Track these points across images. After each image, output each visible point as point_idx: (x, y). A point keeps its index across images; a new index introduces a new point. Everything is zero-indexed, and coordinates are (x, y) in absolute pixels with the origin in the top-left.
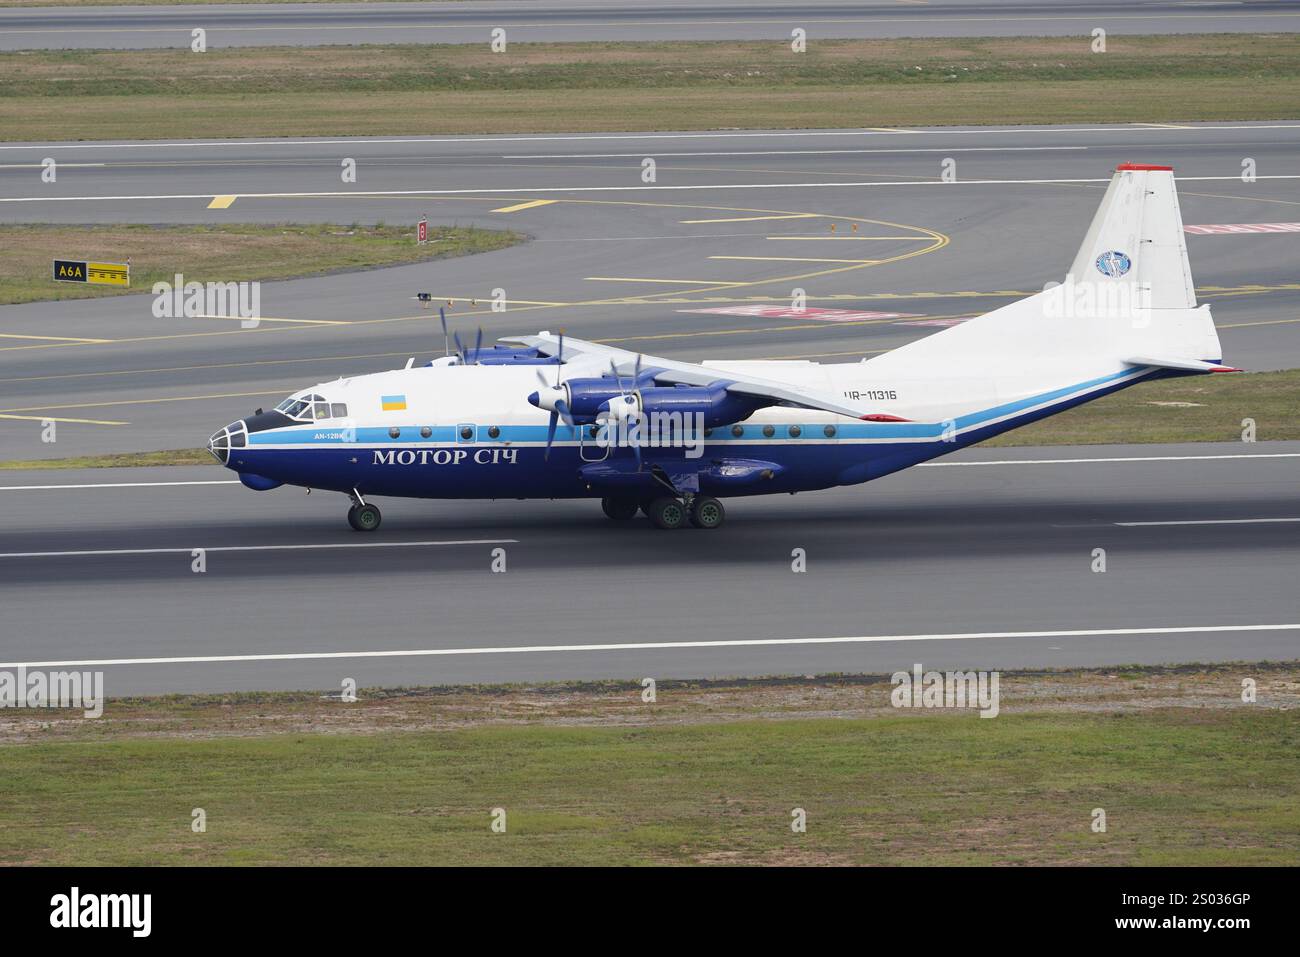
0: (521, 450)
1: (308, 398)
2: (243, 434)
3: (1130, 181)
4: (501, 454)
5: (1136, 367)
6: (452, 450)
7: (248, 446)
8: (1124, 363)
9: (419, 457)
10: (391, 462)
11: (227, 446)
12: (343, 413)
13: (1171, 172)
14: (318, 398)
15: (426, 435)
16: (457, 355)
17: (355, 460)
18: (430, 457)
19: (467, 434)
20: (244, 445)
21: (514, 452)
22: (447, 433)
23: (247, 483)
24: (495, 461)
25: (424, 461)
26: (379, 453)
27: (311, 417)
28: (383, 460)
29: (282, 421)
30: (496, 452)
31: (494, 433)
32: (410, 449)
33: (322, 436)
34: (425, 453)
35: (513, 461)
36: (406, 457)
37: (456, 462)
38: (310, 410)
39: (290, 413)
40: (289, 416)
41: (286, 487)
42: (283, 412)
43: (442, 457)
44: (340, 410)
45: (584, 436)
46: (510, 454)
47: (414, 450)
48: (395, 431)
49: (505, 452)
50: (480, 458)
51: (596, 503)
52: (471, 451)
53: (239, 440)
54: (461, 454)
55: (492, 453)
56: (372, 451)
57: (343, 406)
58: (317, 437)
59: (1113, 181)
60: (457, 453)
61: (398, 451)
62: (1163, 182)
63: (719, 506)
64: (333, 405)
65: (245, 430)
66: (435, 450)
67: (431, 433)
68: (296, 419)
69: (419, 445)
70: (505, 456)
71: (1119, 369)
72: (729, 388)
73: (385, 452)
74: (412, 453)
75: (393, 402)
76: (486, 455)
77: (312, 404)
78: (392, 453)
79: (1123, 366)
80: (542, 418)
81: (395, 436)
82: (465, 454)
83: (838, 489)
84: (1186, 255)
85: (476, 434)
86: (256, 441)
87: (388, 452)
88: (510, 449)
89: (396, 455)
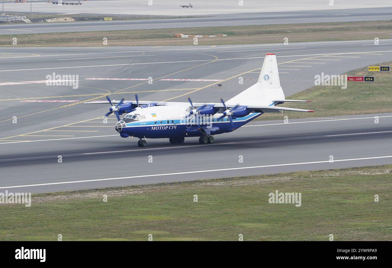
0: (177, 126)
1: (136, 114)
3: (268, 58)
6: (165, 126)
7: (126, 127)
8: (273, 102)
10: (154, 129)
11: (121, 127)
12: (145, 118)
13: (275, 55)
14: (139, 115)
15: (161, 122)
17: (148, 129)
19: (168, 122)
22: (165, 122)
23: (121, 136)
24: (172, 129)
25: (160, 129)
26: (152, 127)
27: (138, 119)
29: (132, 120)
30: (173, 126)
31: (173, 121)
34: (161, 127)
35: (176, 129)
37: (166, 129)
38: (138, 117)
39: (133, 118)
42: (131, 118)
43: (164, 128)
46: (175, 127)
47: (159, 126)
49: (174, 126)
52: (169, 126)
53: (124, 125)
54: (167, 127)
58: (141, 124)
59: (265, 58)
62: (274, 57)
64: (143, 116)
65: (125, 123)
66: (163, 126)
68: (135, 119)
70: (174, 127)
74: (158, 127)
76: (171, 127)
81: (156, 123)
84: (278, 76)
85: (170, 122)
86: (128, 125)
87: (154, 127)
88: (175, 125)
89: (156, 128)
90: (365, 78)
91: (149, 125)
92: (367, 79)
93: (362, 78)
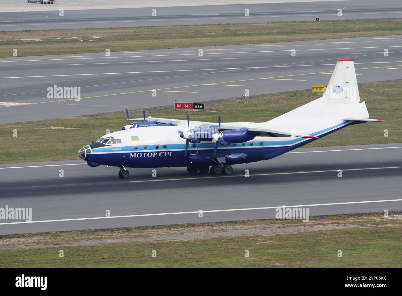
0: (173, 152)
1: (109, 137)
2: (90, 149)
3: (342, 64)
4: (167, 153)
5: (347, 121)
6: (153, 152)
7: (92, 153)
8: (344, 120)
9: (143, 155)
10: (135, 157)
11: (85, 153)
12: (120, 142)
13: (353, 61)
14: (112, 138)
15: (145, 148)
16: (132, 124)
17: (124, 156)
18: (146, 155)
19: (157, 147)
20: (90, 153)
21: (171, 152)
22: (151, 147)
23: (89, 164)
24: (165, 155)
25: (144, 156)
26: (131, 154)
27: (111, 143)
28: (132, 156)
29: (102, 145)
30: (166, 153)
31: (165, 147)
32: (140, 153)
33: (114, 149)
34: (145, 154)
35: (170, 155)
36: (139, 155)
37: (154, 156)
38: (110, 142)
39: (103, 142)
40: (103, 143)
41: (101, 166)
42: (101, 142)
43: (150, 155)
44: (119, 141)
45: (191, 147)
46: (169, 153)
47: (142, 153)
48: (136, 147)
49: (168, 153)
50: (161, 155)
51: (185, 168)
52: (158, 153)
53: (89, 151)
54: (155, 154)
55: (165, 153)
56: (129, 153)
57: (120, 140)
58: (113, 150)
59: (337, 64)
60: (154, 153)
61: (137, 153)
62: (351, 64)
63: (231, 167)
64: (117, 139)
65: (90, 148)
66: (148, 153)
67: (147, 147)
68: (106, 144)
69: (143, 151)
70: (168, 154)
71: (342, 122)
72: (248, 130)
73: (133, 153)
74: (141, 154)
75: (135, 138)
76: (163, 154)
77: (110, 139)
78: (135, 154)
79: (342, 121)
80: (184, 141)
81: (136, 149)
82: (156, 154)
83: (262, 161)
84: (357, 87)
85: (160, 147)
86: (94, 152)
87: (134, 154)
88: (170, 152)
89: (136, 154)
90: (195, 104)
91: (125, 151)
92: (196, 106)
93: (191, 104)
